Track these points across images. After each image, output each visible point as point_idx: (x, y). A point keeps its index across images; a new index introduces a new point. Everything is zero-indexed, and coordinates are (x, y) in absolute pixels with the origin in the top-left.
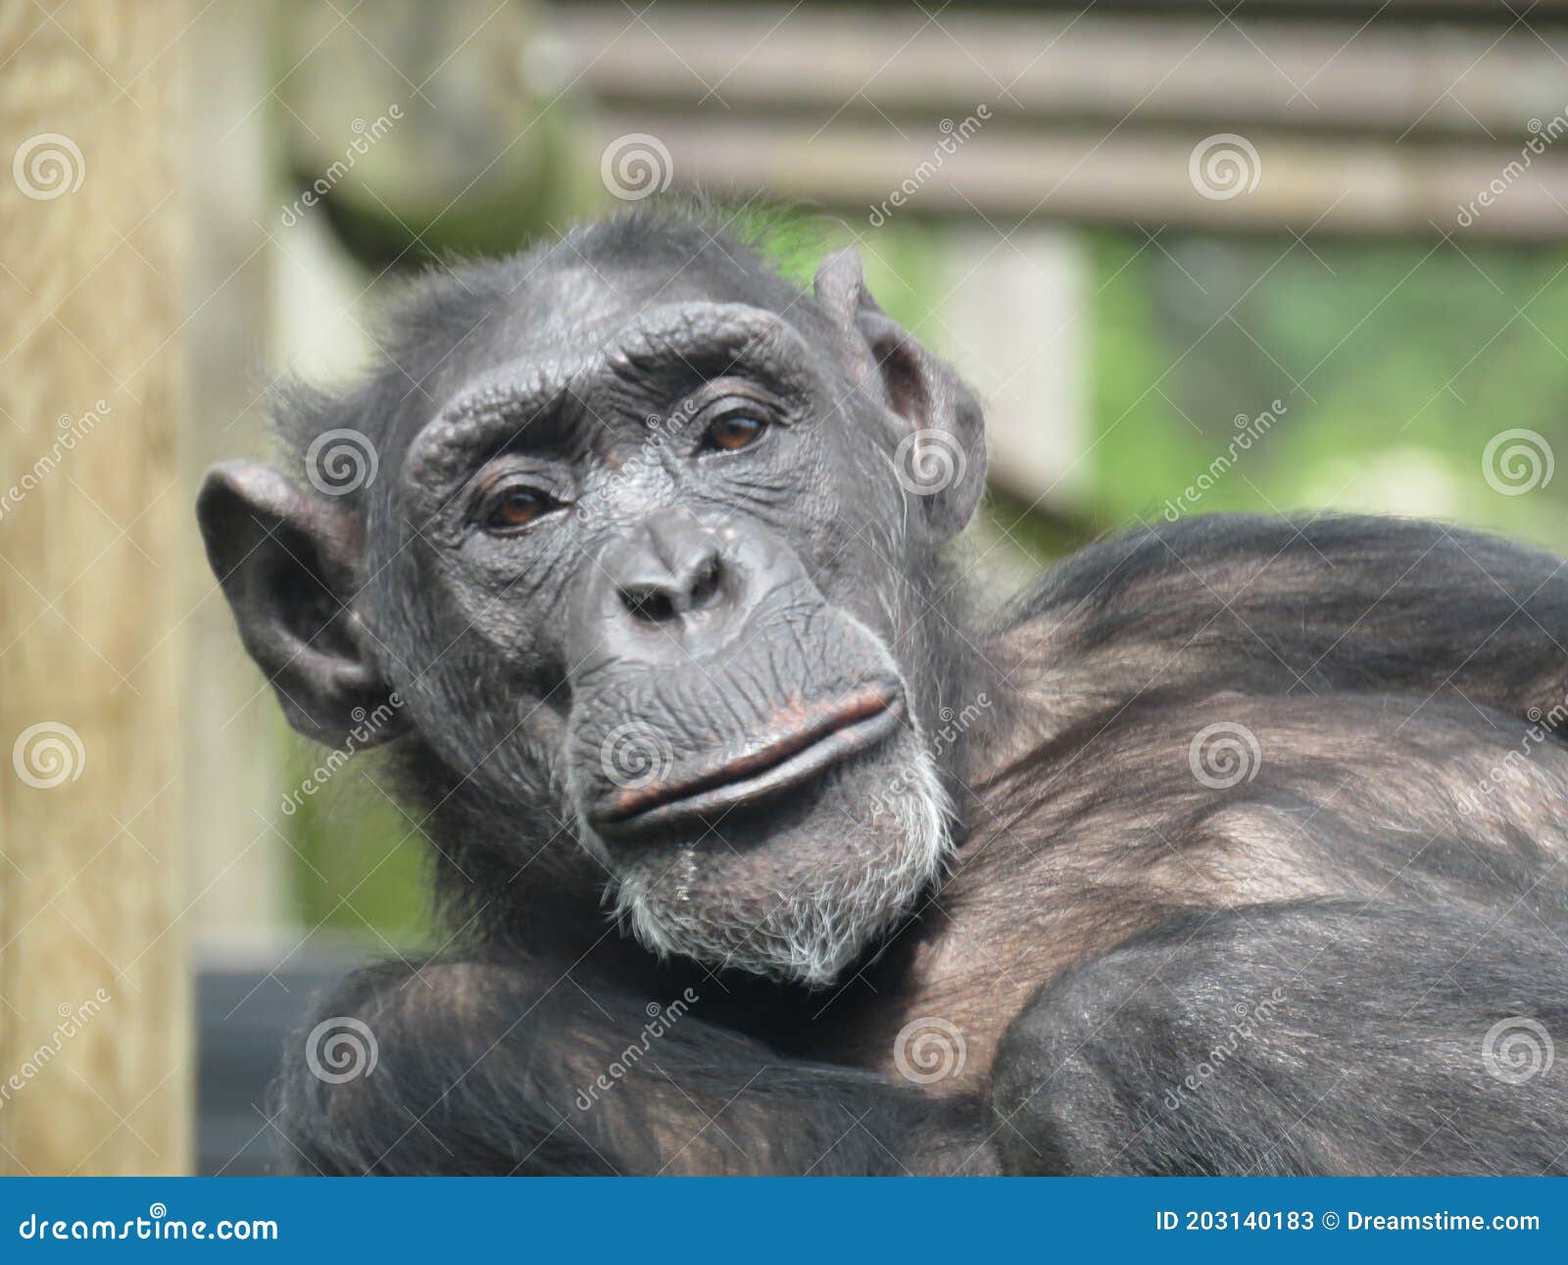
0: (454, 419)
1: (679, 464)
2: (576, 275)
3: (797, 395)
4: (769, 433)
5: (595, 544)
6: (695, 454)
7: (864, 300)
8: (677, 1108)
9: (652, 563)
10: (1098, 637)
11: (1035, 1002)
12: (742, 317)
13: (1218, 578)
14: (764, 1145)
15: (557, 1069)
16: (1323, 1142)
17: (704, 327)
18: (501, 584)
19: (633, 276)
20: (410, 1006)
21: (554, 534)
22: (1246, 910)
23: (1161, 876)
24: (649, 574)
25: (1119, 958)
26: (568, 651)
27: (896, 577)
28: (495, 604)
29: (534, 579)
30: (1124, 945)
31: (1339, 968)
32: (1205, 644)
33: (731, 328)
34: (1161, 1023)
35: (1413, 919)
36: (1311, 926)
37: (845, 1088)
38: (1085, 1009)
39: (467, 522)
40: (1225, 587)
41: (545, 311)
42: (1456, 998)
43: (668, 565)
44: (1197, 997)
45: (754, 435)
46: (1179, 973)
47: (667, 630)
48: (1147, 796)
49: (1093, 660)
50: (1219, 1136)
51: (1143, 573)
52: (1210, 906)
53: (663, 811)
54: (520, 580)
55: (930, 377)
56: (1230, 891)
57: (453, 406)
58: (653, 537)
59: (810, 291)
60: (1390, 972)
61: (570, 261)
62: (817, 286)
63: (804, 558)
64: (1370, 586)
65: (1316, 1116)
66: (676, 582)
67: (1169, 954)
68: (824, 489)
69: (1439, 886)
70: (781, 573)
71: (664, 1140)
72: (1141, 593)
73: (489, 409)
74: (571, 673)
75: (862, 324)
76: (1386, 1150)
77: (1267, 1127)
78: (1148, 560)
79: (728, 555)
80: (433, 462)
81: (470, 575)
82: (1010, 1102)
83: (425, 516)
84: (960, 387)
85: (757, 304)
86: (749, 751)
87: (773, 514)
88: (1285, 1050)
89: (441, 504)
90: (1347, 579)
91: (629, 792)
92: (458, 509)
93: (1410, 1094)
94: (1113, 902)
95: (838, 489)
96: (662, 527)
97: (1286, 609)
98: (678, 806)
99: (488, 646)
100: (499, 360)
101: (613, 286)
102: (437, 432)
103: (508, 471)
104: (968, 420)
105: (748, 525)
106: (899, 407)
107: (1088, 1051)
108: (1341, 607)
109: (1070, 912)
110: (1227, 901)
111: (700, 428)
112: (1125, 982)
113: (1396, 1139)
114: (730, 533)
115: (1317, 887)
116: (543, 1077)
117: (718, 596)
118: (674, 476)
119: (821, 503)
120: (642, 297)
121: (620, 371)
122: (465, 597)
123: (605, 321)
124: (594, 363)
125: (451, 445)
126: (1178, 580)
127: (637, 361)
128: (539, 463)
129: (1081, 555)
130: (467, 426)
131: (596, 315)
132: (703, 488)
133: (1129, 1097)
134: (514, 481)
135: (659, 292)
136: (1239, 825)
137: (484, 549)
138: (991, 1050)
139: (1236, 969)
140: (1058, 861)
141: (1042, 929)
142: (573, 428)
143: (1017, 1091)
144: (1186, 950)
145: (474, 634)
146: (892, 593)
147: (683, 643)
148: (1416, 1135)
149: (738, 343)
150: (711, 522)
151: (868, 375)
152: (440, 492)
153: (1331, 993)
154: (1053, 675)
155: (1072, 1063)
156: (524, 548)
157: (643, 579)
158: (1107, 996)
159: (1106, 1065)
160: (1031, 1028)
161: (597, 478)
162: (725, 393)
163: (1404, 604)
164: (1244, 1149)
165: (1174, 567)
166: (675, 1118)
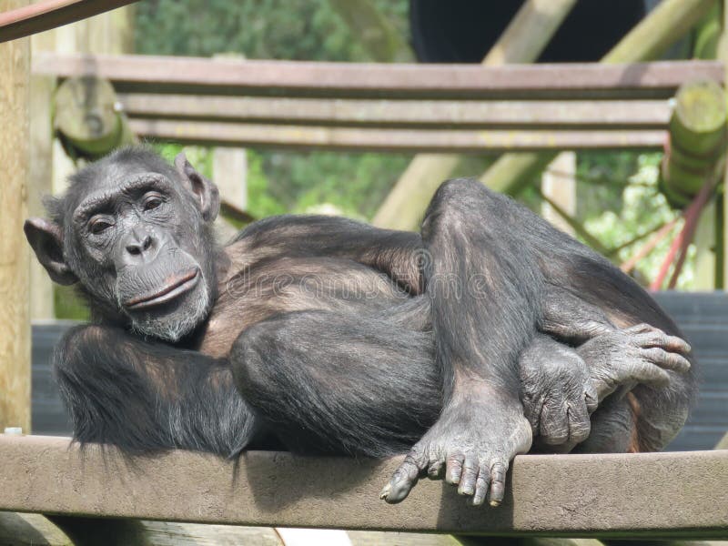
0: (84, 206)
1: (140, 214)
2: (113, 166)
3: (168, 194)
4: (161, 205)
5: (120, 235)
6: (143, 211)
7: (187, 164)
8: (152, 361)
9: (133, 240)
10: (255, 245)
11: (241, 334)
12: (155, 176)
13: (286, 230)
14: (173, 370)
15: (122, 352)
16: (312, 370)
17: (144, 180)
18: (99, 246)
19: (127, 166)
20: (85, 337)
21: (110, 232)
22: (293, 312)
23: (271, 303)
24: (133, 243)
25: (262, 324)
26: (115, 263)
27: (197, 238)
28: (97, 251)
29: (106, 244)
30: (262, 321)
31: (316, 327)
32: (281, 246)
33: (151, 180)
34: (272, 340)
35: (335, 314)
36: (309, 316)
37: (193, 356)
38: (253, 337)
39: (89, 231)
40: (286, 233)
41: (106, 176)
42: (345, 334)
43: (138, 240)
44: (282, 334)
45: (158, 204)
46: (277, 328)
47: (139, 256)
48: (266, 283)
49: (254, 251)
50: (287, 368)
51: (266, 230)
52: (283, 310)
53: (141, 305)
54: (102, 245)
55: (205, 183)
56: (288, 307)
57: (84, 202)
58: (134, 233)
59: (173, 165)
60: (328, 327)
61: (112, 162)
62: (175, 163)
63: (173, 235)
64: (323, 232)
65: (310, 363)
66: (140, 245)
67: (274, 323)
68: (177, 217)
69: (340, 302)
70: (166, 239)
71: (148, 369)
72: (266, 234)
73: (92, 203)
74: (116, 269)
75: (186, 172)
76: (328, 372)
77: (299, 366)
78: (268, 226)
79: (152, 236)
80: (80, 217)
81: (90, 244)
82: (235, 360)
83: (79, 230)
84: (213, 185)
85: (157, 171)
86: (160, 290)
87: (164, 224)
88: (302, 347)
89: (82, 228)
90: (317, 230)
91: (131, 301)
92: (86, 229)
93: (334, 358)
94: (258, 309)
95: (180, 217)
96: (136, 231)
97: (302, 237)
98: (144, 304)
99: (96, 262)
100: (95, 189)
101: (122, 169)
102: (80, 209)
103: (99, 218)
104: (215, 192)
105: (158, 228)
106: (197, 192)
107: (254, 347)
108: (317, 237)
109: (249, 312)
110: (288, 309)
111: (144, 204)
112: (263, 330)
113: (331, 369)
114: (153, 231)
115: (311, 306)
116: (118, 353)
117: (151, 247)
118: (139, 217)
119: (176, 220)
120: (128, 172)
121: (124, 192)
122: (90, 250)
123: (120, 178)
124: (117, 190)
125: (84, 213)
126: (275, 231)
127: (128, 189)
128: (105, 216)
129: (250, 225)
130: (88, 208)
131: (118, 176)
132: (146, 219)
133: (264, 358)
134: (99, 221)
135: (133, 170)
136: (290, 290)
137: (92, 237)
138: (230, 347)
139: (291, 327)
140: (244, 300)
141: (242, 317)
142: (113, 207)
143: (236, 357)
144: (279, 322)
145: (93, 259)
146: (197, 241)
147: (143, 260)
148: (335, 368)
149: (153, 183)
150: (149, 227)
151: (188, 185)
152: (82, 224)
153: (315, 333)
154: (244, 255)
155: (250, 350)
156: (103, 236)
157: (132, 244)
158: (258, 333)
159: (259, 351)
160: (240, 341)
161: (120, 218)
162: (151, 196)
163: (331, 236)
164: (293, 371)
165: (274, 228)
166: (151, 364)
